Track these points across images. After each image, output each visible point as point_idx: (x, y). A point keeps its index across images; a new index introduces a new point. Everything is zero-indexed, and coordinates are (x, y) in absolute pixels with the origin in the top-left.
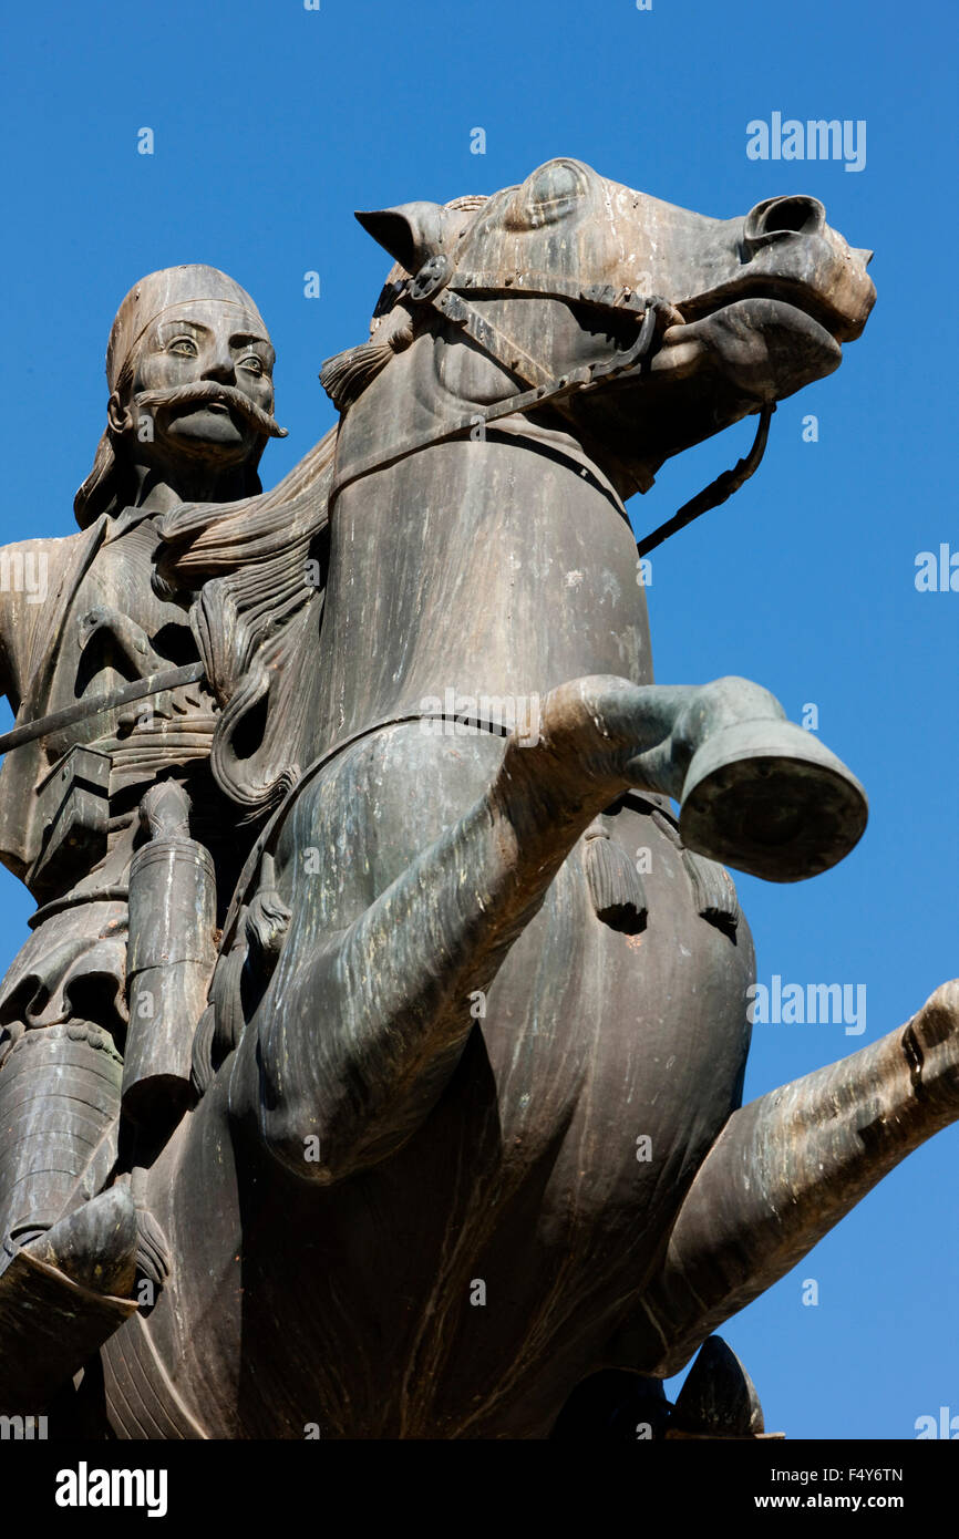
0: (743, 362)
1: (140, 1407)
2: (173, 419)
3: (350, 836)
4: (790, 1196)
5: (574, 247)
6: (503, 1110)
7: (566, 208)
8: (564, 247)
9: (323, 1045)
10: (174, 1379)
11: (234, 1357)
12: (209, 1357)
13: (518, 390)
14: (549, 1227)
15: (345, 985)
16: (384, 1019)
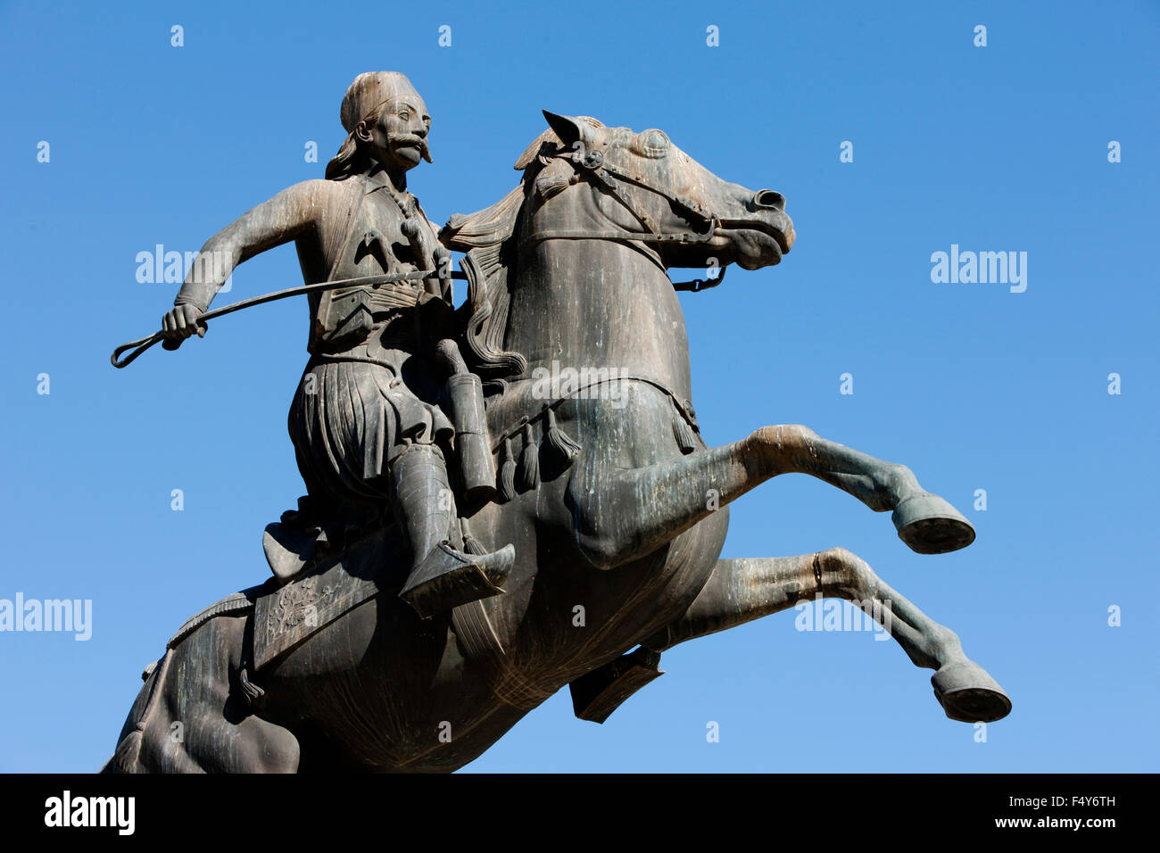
0: (749, 254)
1: (470, 622)
2: (400, 147)
3: (624, 429)
4: (749, 608)
5: (670, 175)
6: (669, 556)
7: (663, 154)
8: (665, 173)
9: (625, 520)
10: (488, 615)
11: (521, 615)
12: (509, 611)
13: (643, 230)
14: (662, 598)
15: (640, 501)
16: (661, 521)
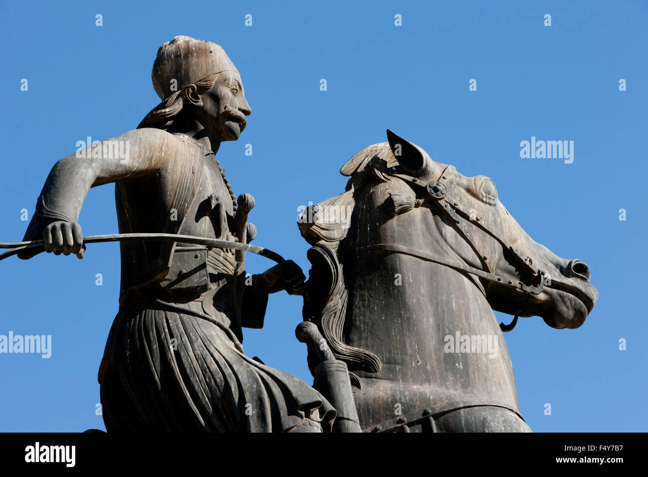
0: (564, 316)
2: (229, 120)
5: (503, 224)
8: (499, 221)
13: (482, 268)
